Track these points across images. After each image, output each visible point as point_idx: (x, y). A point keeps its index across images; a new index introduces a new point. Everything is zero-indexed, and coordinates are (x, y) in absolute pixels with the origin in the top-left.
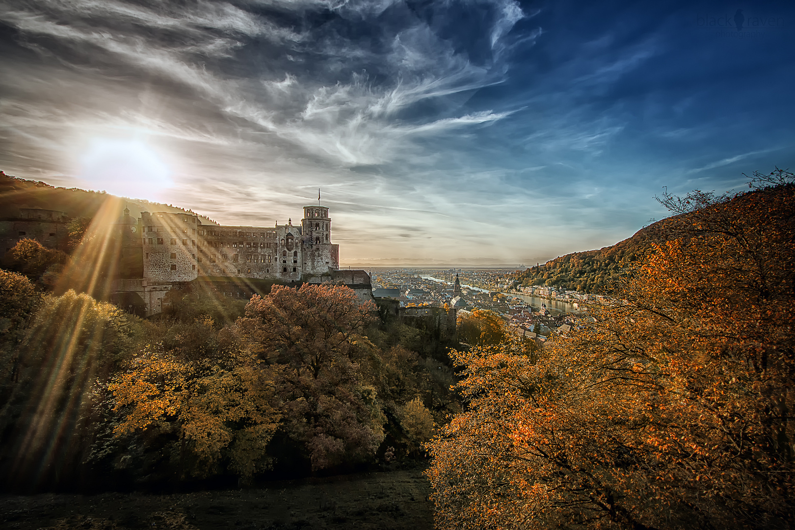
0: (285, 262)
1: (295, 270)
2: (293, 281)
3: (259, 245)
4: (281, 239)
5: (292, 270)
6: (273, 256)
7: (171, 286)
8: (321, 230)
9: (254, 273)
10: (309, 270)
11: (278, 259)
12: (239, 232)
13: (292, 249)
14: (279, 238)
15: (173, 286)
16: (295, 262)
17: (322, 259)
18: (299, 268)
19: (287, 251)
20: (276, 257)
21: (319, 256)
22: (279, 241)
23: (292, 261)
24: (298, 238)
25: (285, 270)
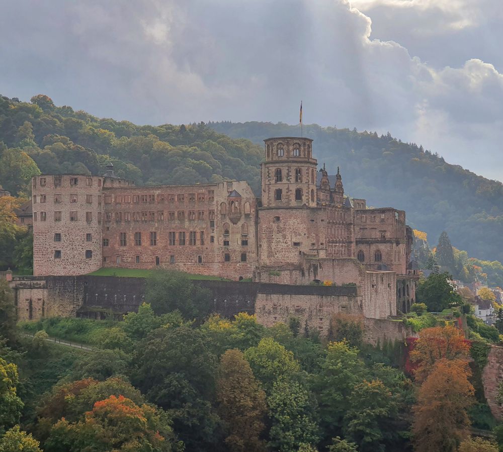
0: (226, 243)
1: (244, 258)
2: (241, 278)
3: (186, 215)
4: (219, 203)
5: (239, 259)
6: (208, 234)
7: (44, 282)
8: (285, 181)
9: (180, 264)
10: (265, 259)
11: (215, 239)
12: (158, 195)
13: (239, 220)
14: (217, 202)
15: (46, 282)
16: (245, 243)
17: (284, 237)
18: (250, 254)
19: (231, 224)
20: (212, 234)
21: (279, 232)
22: (217, 206)
23: (240, 242)
24: (250, 199)
25: (227, 258)
